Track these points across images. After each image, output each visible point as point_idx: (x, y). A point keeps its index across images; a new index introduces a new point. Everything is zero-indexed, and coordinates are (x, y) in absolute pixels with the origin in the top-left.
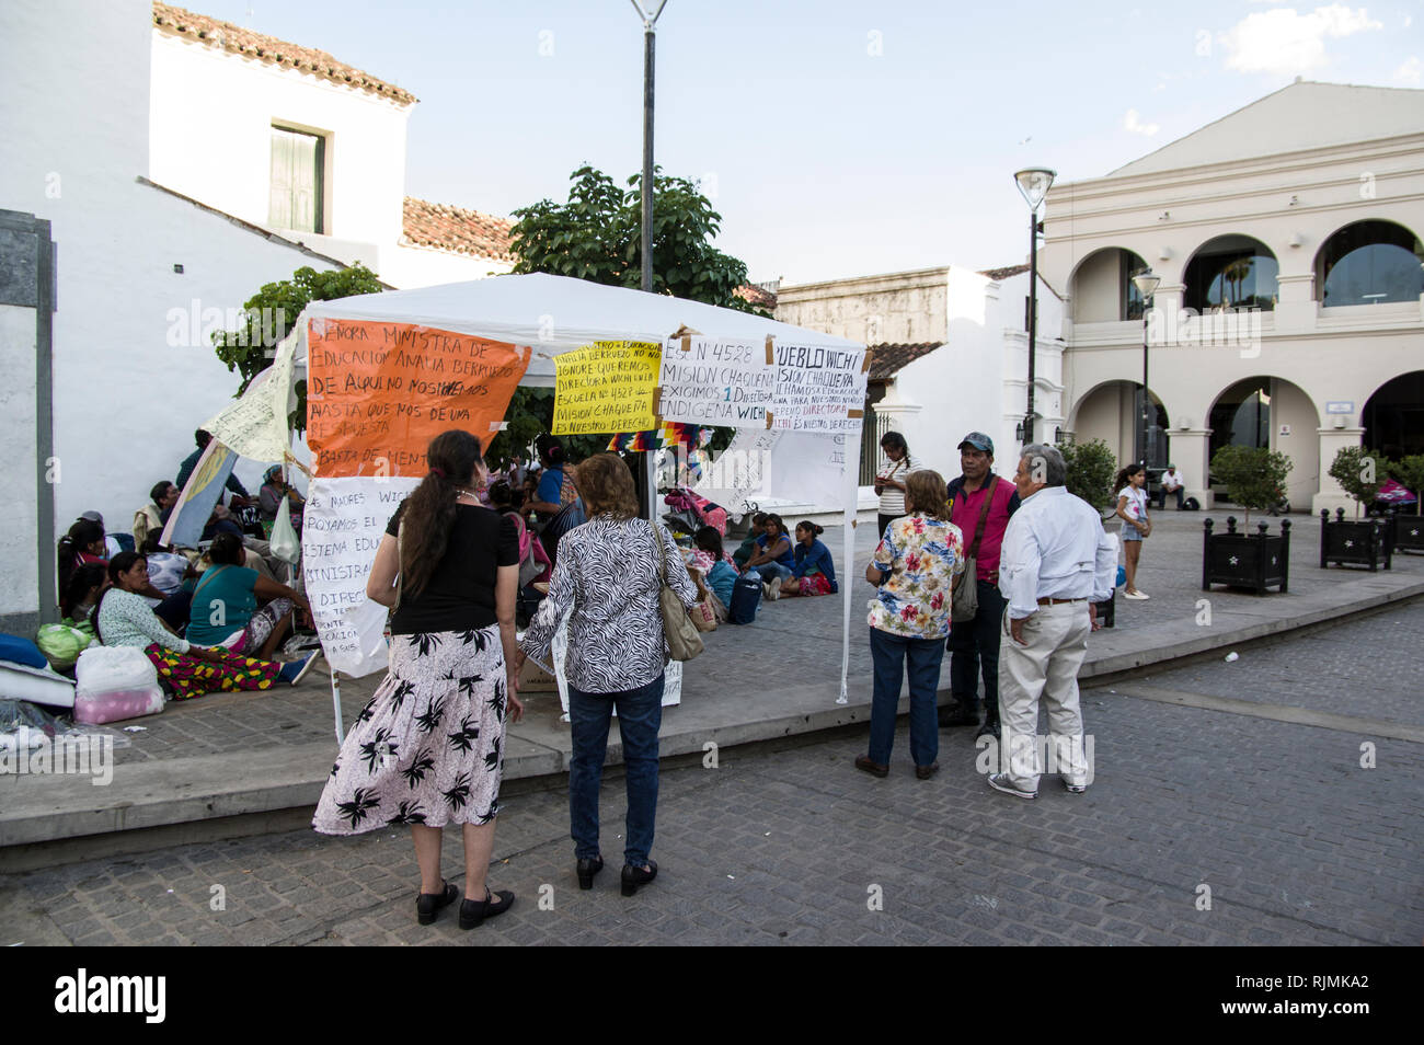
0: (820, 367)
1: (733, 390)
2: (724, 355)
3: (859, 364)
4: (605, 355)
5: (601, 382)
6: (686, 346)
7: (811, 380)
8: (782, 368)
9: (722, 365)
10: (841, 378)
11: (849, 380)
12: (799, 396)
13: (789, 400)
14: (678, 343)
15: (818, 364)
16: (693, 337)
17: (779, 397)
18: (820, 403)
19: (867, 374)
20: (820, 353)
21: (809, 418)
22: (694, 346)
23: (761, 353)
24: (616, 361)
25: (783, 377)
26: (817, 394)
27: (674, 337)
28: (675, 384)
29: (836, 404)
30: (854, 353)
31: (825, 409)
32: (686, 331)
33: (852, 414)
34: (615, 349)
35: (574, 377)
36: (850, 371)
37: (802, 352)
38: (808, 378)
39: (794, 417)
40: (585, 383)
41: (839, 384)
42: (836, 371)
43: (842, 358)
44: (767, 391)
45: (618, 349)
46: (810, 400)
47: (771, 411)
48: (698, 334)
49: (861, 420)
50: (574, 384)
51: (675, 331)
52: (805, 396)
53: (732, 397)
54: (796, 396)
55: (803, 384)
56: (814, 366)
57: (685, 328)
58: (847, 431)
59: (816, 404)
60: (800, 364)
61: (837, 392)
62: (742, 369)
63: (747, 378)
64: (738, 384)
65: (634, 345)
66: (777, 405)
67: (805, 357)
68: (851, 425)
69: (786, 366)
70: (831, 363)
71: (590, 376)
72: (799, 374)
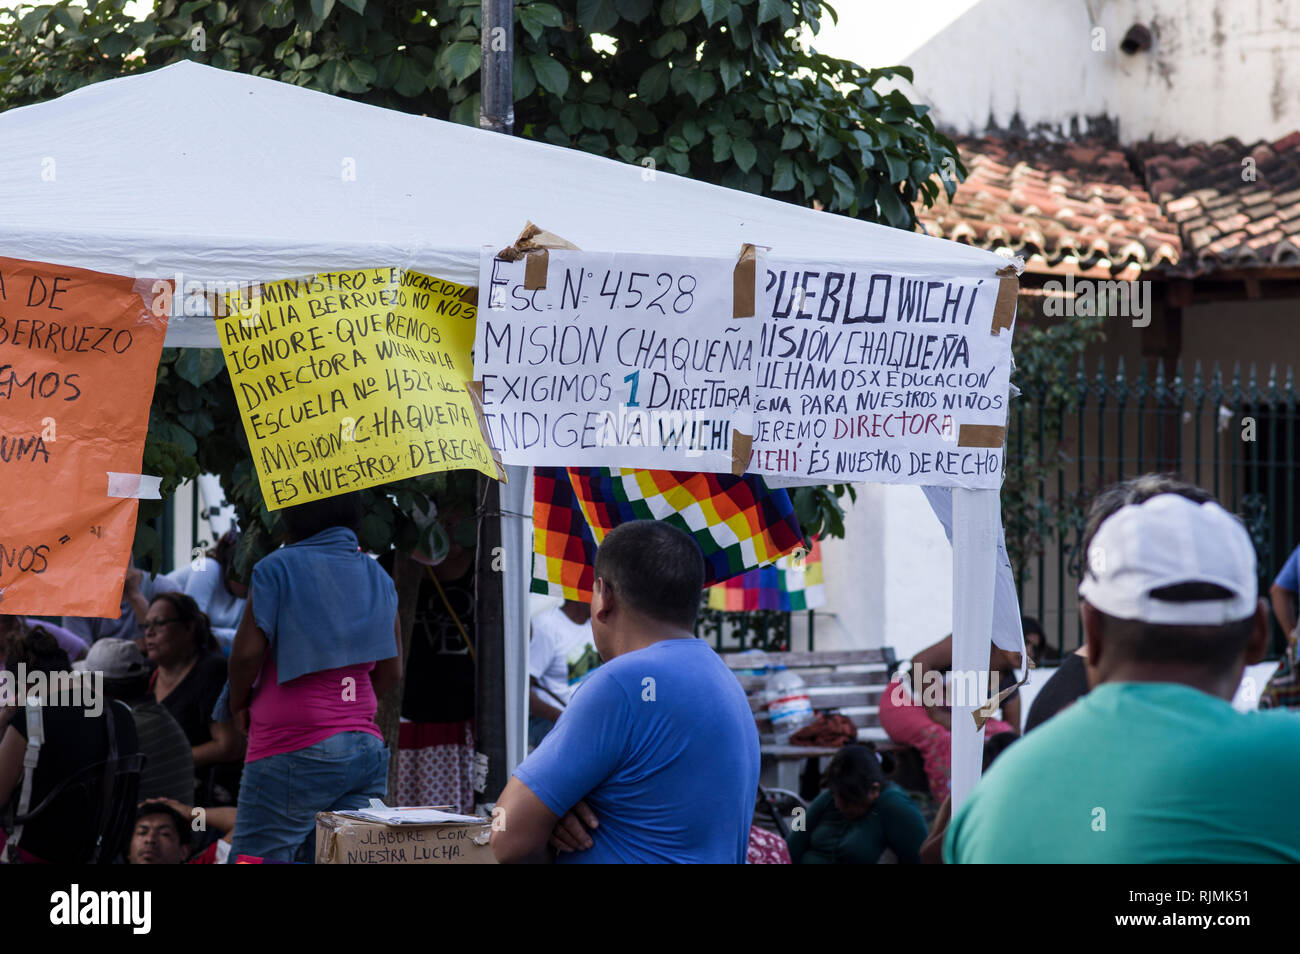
0: (880, 320)
1: (645, 378)
2: (624, 297)
3: (985, 309)
4: (350, 301)
5: (349, 362)
6: (536, 279)
7: (856, 354)
8: (782, 323)
9: (618, 320)
10: (936, 347)
11: (960, 350)
12: (822, 393)
13: (795, 404)
14: (517, 271)
15: (876, 310)
16: (553, 255)
17: (768, 395)
18: (878, 410)
19: (1007, 334)
20: (880, 285)
21: (851, 446)
22: (554, 277)
23: (724, 288)
24: (381, 311)
25: (781, 346)
26: (874, 389)
27: (507, 256)
28: (512, 371)
29: (925, 412)
30: (970, 283)
31: (895, 426)
32: (537, 240)
33: (971, 435)
34: (370, 288)
35: (276, 366)
36: (959, 328)
37: (834, 283)
38: (847, 348)
39: (808, 445)
40: (307, 373)
41: (930, 362)
42: (922, 329)
43: (938, 295)
44: (734, 380)
45: (380, 287)
46: (852, 403)
47: (744, 431)
48: (567, 246)
49: (999, 452)
50: (279, 383)
51: (510, 241)
52: (838, 393)
53: (643, 396)
54: (813, 393)
55: (836, 363)
56: (866, 318)
57: (534, 231)
58: (961, 481)
59: (868, 412)
60: (827, 313)
61: (925, 381)
62: (669, 327)
63: (681, 351)
64: (659, 365)
65: (411, 278)
66: (765, 415)
67: (842, 296)
68: (971, 465)
69: (791, 320)
70: (910, 307)
71: (318, 356)
72: (825, 340)
